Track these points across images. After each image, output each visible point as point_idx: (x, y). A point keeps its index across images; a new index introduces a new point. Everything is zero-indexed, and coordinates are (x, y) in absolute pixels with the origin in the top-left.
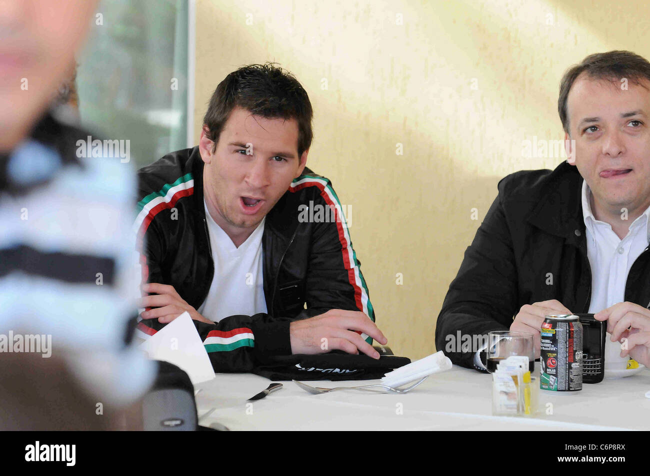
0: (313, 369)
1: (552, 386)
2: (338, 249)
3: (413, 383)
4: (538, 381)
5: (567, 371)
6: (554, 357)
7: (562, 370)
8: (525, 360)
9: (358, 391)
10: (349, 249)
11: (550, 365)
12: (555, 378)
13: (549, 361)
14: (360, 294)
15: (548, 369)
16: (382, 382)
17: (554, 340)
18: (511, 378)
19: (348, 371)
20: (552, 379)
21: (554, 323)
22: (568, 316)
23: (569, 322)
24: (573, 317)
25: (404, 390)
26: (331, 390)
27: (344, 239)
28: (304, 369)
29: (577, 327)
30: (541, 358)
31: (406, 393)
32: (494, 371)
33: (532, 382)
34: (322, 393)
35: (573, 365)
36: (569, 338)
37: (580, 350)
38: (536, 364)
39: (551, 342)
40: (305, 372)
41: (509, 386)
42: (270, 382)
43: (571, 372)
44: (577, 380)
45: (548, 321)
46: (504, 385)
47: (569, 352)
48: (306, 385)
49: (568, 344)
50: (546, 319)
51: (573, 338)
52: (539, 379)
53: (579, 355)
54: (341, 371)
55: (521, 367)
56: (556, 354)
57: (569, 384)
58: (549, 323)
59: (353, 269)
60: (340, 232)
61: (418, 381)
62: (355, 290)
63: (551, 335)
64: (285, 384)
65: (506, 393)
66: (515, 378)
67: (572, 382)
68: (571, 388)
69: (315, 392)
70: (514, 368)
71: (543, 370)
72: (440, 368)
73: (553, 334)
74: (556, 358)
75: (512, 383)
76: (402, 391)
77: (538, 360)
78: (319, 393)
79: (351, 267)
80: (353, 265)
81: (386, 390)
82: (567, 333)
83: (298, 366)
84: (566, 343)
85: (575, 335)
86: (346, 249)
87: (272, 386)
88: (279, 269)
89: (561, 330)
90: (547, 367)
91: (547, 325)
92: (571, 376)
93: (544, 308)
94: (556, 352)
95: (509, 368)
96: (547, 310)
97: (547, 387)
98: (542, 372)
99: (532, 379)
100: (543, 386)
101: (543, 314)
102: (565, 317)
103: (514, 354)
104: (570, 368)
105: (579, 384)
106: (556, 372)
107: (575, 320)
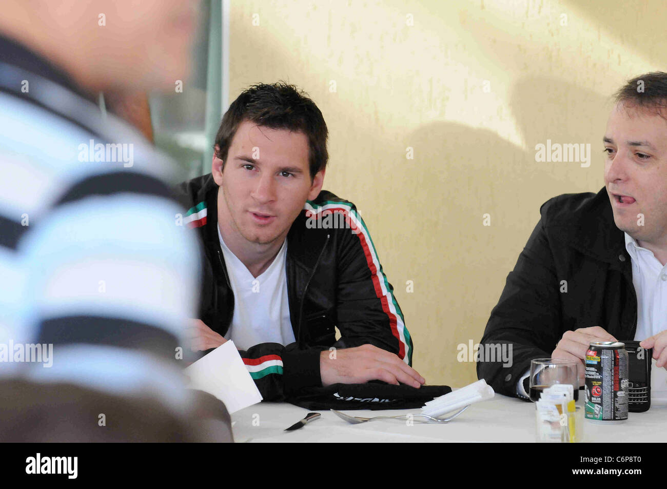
0: (351, 398)
1: (597, 415)
2: (367, 276)
3: (456, 412)
4: (582, 410)
5: (613, 400)
6: (599, 385)
7: (607, 399)
8: (569, 389)
9: (398, 421)
10: (379, 275)
11: (595, 394)
12: (600, 407)
13: (594, 390)
14: (395, 322)
15: (592, 398)
16: (423, 411)
17: (599, 368)
18: (555, 407)
19: (387, 401)
20: (597, 408)
21: (599, 351)
22: (613, 343)
23: (614, 349)
24: (618, 344)
25: (444, 419)
26: (370, 419)
27: (373, 265)
28: (342, 398)
29: (623, 354)
30: (586, 387)
31: (447, 422)
32: (537, 400)
33: (576, 411)
34: (361, 423)
35: (619, 394)
36: (615, 365)
37: (625, 378)
38: (580, 392)
39: (596, 370)
40: (343, 402)
41: (553, 415)
42: (308, 412)
43: (617, 401)
44: (622, 408)
45: (593, 348)
46: (549, 414)
47: (615, 380)
48: (345, 415)
49: (613, 372)
50: (591, 347)
51: (618, 365)
52: (584, 407)
53: (625, 383)
54: (380, 400)
55: (565, 395)
56: (601, 383)
57: (614, 413)
58: (594, 350)
59: (385, 296)
60: (368, 258)
61: (459, 410)
62: (390, 317)
63: (596, 363)
64: (323, 413)
65: (550, 423)
66: (559, 408)
67: (617, 410)
68: (617, 417)
69: (353, 422)
70: (558, 396)
71: (588, 398)
72: (483, 397)
73: (598, 362)
74: (601, 386)
75: (556, 412)
76: (443, 421)
77: (582, 388)
78: (359, 423)
79: (384, 295)
80: (385, 292)
81: (426, 420)
82: (612, 360)
83: (336, 395)
84: (611, 370)
85: (620, 363)
86: (375, 275)
87: (309, 415)
88: (303, 297)
89: (607, 357)
90: (591, 396)
91: (591, 353)
92: (617, 405)
93: (587, 335)
94: (601, 380)
95: (554, 397)
96: (589, 338)
97: (592, 416)
98: (587, 400)
99: (577, 408)
100: (588, 416)
101: (586, 342)
102: (611, 344)
103: (558, 382)
104: (616, 396)
105: (625, 413)
106: (602, 401)
107: (620, 348)
